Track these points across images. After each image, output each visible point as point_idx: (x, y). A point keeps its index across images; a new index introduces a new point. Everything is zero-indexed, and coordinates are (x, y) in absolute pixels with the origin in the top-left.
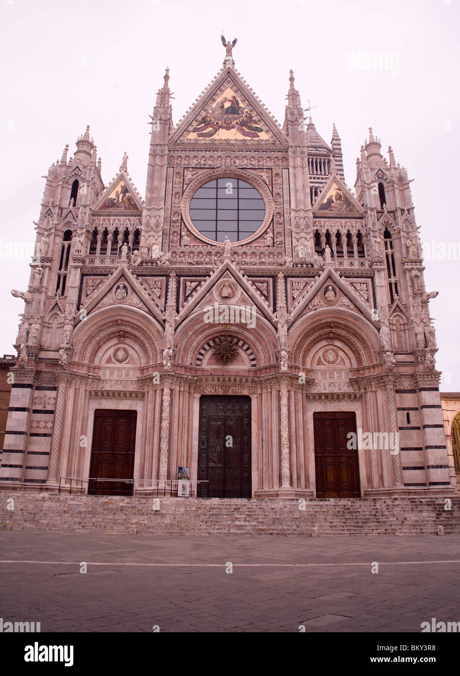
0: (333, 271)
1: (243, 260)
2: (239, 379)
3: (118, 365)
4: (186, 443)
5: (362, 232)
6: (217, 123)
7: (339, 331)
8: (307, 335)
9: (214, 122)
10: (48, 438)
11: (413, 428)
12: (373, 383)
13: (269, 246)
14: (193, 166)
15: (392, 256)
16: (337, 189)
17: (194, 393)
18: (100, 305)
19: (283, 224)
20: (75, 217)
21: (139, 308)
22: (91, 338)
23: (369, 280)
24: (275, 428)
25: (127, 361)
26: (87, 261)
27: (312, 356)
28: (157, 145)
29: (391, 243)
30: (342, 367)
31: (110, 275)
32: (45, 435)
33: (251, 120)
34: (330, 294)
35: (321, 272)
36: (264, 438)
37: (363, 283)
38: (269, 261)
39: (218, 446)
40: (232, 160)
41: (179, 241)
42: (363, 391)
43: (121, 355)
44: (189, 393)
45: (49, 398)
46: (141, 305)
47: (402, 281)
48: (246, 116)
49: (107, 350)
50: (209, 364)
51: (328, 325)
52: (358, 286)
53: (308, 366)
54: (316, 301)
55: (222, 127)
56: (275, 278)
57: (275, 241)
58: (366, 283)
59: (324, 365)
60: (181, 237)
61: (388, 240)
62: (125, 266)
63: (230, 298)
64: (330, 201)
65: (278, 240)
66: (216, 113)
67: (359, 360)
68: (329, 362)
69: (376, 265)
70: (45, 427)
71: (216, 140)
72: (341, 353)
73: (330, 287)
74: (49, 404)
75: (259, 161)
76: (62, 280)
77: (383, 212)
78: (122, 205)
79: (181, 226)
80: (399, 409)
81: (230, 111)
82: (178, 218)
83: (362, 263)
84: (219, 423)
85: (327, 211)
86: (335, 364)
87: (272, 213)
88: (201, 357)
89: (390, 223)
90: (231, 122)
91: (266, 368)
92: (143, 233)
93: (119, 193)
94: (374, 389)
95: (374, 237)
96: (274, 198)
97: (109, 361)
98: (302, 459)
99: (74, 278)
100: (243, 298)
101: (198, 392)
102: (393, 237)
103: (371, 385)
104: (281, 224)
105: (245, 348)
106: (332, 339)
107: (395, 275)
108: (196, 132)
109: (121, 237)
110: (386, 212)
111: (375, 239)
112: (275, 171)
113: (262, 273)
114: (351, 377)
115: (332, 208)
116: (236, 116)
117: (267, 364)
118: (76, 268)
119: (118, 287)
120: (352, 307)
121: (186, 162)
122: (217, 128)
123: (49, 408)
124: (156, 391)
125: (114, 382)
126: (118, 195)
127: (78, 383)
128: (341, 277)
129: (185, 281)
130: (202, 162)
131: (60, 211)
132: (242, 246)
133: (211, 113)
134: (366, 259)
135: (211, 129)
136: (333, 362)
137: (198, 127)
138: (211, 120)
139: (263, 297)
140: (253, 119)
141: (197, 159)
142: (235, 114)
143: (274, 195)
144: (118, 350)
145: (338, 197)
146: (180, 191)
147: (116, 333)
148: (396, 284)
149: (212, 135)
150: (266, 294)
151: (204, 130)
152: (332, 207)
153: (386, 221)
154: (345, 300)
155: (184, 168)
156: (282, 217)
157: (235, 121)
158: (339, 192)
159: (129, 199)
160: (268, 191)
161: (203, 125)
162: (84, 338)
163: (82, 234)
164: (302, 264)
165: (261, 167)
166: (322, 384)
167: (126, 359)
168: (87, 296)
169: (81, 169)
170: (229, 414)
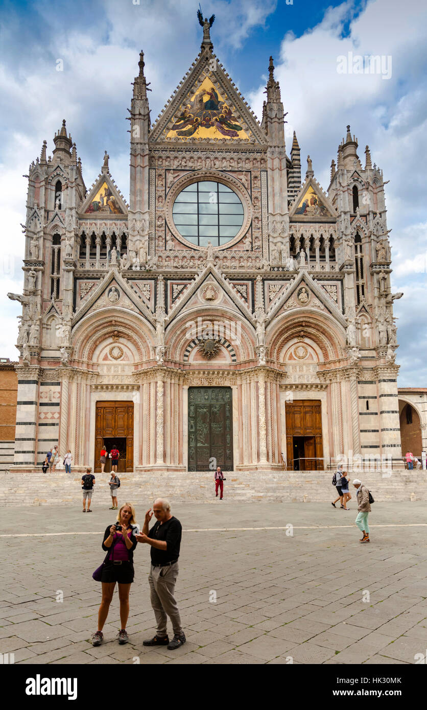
0: (307, 274)
1: (224, 264)
2: (222, 372)
3: (114, 362)
4: (177, 428)
5: (334, 236)
6: (197, 120)
7: (310, 330)
8: (281, 334)
9: (194, 118)
10: (56, 427)
11: (372, 414)
12: (338, 376)
13: (247, 251)
14: (175, 167)
15: (361, 259)
16: (313, 193)
17: (183, 385)
18: (94, 307)
19: (261, 229)
20: (62, 220)
21: (131, 310)
22: (88, 338)
23: (339, 283)
24: (253, 414)
25: (122, 358)
26: (78, 265)
27: (285, 352)
28: (137, 144)
29: (361, 246)
30: (310, 361)
31: (102, 279)
32: (53, 424)
33: (231, 117)
34: (303, 296)
35: (295, 275)
36: (244, 422)
37: (334, 286)
38: (248, 265)
39: (204, 430)
40: (213, 162)
41: (164, 245)
42: (328, 382)
43: (116, 352)
44: (179, 385)
45: (54, 393)
46: (133, 306)
47: (369, 283)
48: (226, 112)
49: (103, 349)
50: (195, 359)
51: (300, 324)
52: (328, 288)
53: (281, 361)
54: (290, 302)
55: (202, 125)
56: (253, 280)
57: (254, 245)
58: (336, 286)
59: (295, 359)
60: (166, 241)
61: (358, 244)
62: (115, 270)
63: (213, 300)
64: (306, 206)
65: (256, 244)
66: (195, 107)
67: (326, 355)
68: (299, 358)
69: (347, 268)
70: (53, 418)
71: (196, 139)
72: (310, 350)
73: (304, 289)
74: (54, 397)
75: (238, 163)
76: (55, 283)
77: (356, 216)
78: (107, 208)
79: (165, 230)
80: (360, 397)
81: (209, 105)
82: (162, 223)
83: (333, 267)
84: (205, 410)
85: (302, 216)
86: (305, 359)
87: (250, 217)
88: (187, 354)
89: (361, 227)
90: (210, 119)
91: (245, 363)
92: (130, 237)
93: (103, 196)
94: (338, 381)
95: (346, 241)
96: (253, 202)
97: (106, 358)
98: (276, 439)
99: (67, 281)
100: (225, 300)
101: (186, 384)
102: (363, 241)
103: (336, 376)
104: (259, 228)
105: (226, 345)
106: (302, 337)
107: (362, 278)
108: (175, 129)
109: (108, 241)
110: (358, 216)
111: (347, 243)
112: (254, 174)
113: (242, 276)
114: (318, 370)
115: (307, 213)
116: (215, 111)
117: (246, 359)
118: (68, 271)
119: (111, 290)
120: (323, 307)
121: (167, 163)
122: (197, 125)
123: (54, 401)
124: (150, 383)
125: (111, 377)
126: (102, 198)
127: (80, 378)
128: (314, 280)
129: (172, 284)
130: (183, 164)
131: (46, 214)
132: (223, 250)
133: (190, 108)
134: (337, 263)
135: (190, 126)
136: (303, 358)
137: (178, 124)
138: (190, 116)
139: (243, 299)
140: (233, 115)
141: (178, 160)
142: (214, 109)
143: (253, 199)
144: (113, 348)
145: (313, 201)
146: (163, 194)
147: (110, 333)
148: (363, 286)
149: (191, 134)
150: (245, 296)
151: (183, 127)
152: (307, 211)
153: (358, 225)
154: (317, 302)
155: (166, 170)
156: (260, 222)
157: (214, 118)
158: (314, 195)
159: (114, 203)
160: (247, 195)
161: (182, 121)
162: (82, 338)
163: (71, 238)
164: (278, 268)
165: (240, 169)
166: (292, 377)
167: (121, 356)
168: (81, 298)
169: (62, 169)
170: (214, 402)
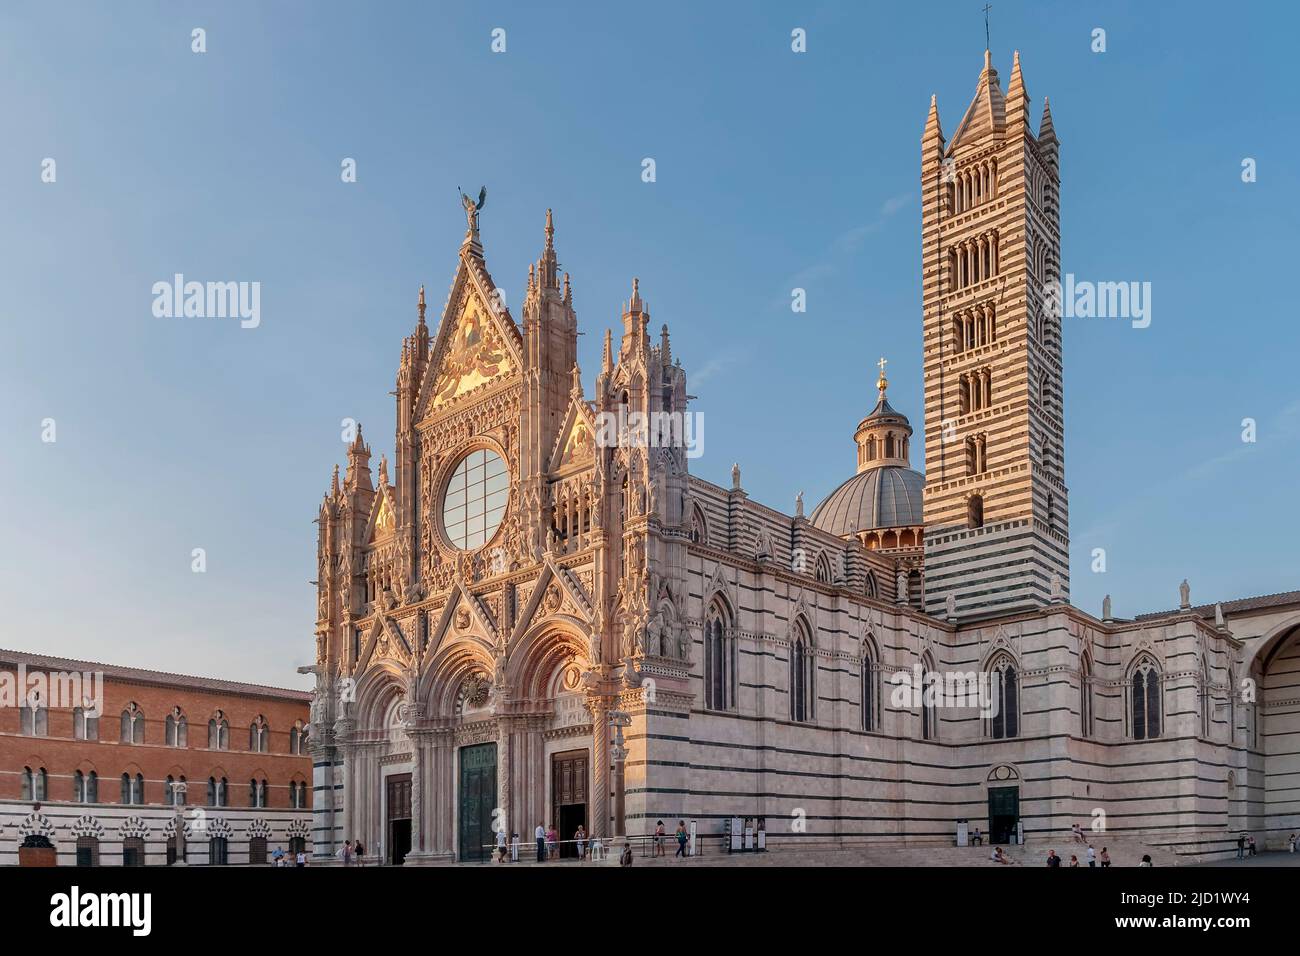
0: (551, 566)
1: (481, 571)
2: (488, 724)
4: (443, 804)
7: (570, 645)
16: (580, 423)
17: (454, 746)
23: (593, 567)
27: (553, 682)
30: (580, 689)
34: (550, 598)
35: (540, 570)
39: (476, 803)
40: (473, 424)
41: (428, 563)
44: (445, 747)
49: (392, 710)
50: (467, 709)
51: (554, 640)
52: (583, 579)
53: (549, 696)
57: (510, 534)
58: (591, 570)
59: (566, 690)
64: (571, 447)
65: (512, 532)
68: (570, 686)
73: (555, 586)
79: (430, 541)
81: (471, 338)
82: (427, 532)
83: (587, 541)
84: (476, 777)
85: (566, 467)
87: (509, 491)
88: (460, 703)
96: (511, 468)
97: (395, 722)
100: (477, 624)
101: (457, 744)
106: (571, 655)
120: (573, 609)
125: (398, 745)
126: (382, 518)
127: (364, 753)
128: (560, 570)
134: (590, 534)
136: (574, 686)
139: (486, 622)
141: (441, 437)
145: (580, 437)
150: (495, 614)
152: (573, 456)
153: (621, 460)
154: (567, 602)
156: (517, 496)
158: (582, 427)
159: (391, 520)
160: (506, 460)
165: (499, 422)
166: (563, 717)
170: (484, 765)
